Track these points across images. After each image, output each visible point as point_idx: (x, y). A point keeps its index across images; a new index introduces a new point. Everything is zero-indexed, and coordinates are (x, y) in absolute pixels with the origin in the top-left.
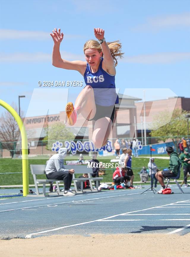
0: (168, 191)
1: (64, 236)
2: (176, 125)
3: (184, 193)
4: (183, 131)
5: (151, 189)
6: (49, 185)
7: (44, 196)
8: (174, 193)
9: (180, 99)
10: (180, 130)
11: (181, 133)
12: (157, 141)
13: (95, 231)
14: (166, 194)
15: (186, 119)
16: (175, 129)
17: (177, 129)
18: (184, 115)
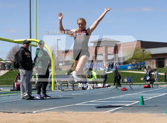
0: (124, 89)
1: (52, 112)
2: (137, 55)
3: (133, 90)
4: (141, 58)
5: (116, 88)
6: (67, 85)
7: (61, 91)
8: (128, 90)
9: (140, 42)
10: (140, 57)
11: (140, 59)
12: (128, 63)
13: (69, 110)
14: (123, 90)
15: (143, 52)
16: (137, 57)
17: (138, 57)
18: (142, 50)
